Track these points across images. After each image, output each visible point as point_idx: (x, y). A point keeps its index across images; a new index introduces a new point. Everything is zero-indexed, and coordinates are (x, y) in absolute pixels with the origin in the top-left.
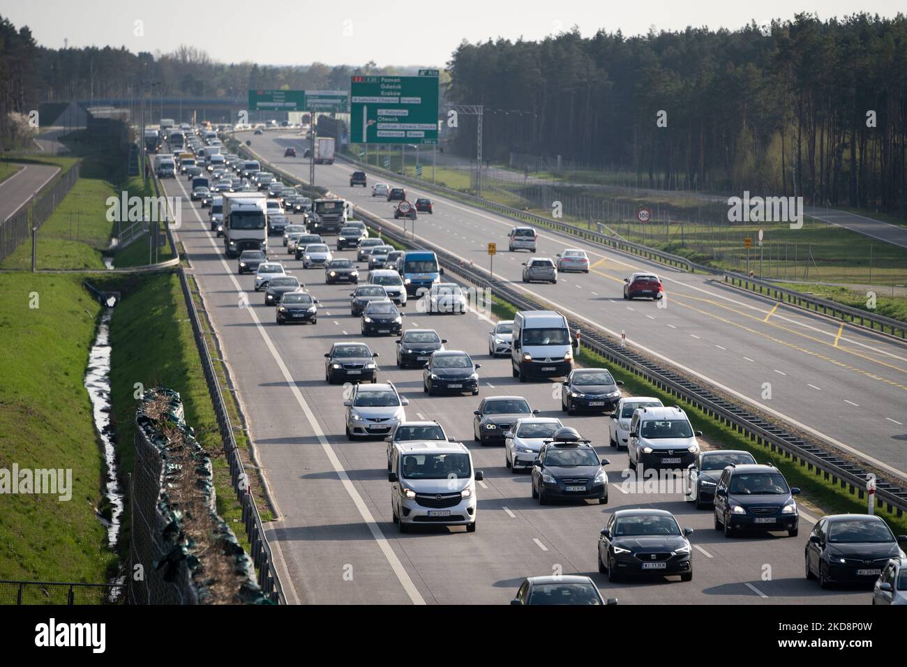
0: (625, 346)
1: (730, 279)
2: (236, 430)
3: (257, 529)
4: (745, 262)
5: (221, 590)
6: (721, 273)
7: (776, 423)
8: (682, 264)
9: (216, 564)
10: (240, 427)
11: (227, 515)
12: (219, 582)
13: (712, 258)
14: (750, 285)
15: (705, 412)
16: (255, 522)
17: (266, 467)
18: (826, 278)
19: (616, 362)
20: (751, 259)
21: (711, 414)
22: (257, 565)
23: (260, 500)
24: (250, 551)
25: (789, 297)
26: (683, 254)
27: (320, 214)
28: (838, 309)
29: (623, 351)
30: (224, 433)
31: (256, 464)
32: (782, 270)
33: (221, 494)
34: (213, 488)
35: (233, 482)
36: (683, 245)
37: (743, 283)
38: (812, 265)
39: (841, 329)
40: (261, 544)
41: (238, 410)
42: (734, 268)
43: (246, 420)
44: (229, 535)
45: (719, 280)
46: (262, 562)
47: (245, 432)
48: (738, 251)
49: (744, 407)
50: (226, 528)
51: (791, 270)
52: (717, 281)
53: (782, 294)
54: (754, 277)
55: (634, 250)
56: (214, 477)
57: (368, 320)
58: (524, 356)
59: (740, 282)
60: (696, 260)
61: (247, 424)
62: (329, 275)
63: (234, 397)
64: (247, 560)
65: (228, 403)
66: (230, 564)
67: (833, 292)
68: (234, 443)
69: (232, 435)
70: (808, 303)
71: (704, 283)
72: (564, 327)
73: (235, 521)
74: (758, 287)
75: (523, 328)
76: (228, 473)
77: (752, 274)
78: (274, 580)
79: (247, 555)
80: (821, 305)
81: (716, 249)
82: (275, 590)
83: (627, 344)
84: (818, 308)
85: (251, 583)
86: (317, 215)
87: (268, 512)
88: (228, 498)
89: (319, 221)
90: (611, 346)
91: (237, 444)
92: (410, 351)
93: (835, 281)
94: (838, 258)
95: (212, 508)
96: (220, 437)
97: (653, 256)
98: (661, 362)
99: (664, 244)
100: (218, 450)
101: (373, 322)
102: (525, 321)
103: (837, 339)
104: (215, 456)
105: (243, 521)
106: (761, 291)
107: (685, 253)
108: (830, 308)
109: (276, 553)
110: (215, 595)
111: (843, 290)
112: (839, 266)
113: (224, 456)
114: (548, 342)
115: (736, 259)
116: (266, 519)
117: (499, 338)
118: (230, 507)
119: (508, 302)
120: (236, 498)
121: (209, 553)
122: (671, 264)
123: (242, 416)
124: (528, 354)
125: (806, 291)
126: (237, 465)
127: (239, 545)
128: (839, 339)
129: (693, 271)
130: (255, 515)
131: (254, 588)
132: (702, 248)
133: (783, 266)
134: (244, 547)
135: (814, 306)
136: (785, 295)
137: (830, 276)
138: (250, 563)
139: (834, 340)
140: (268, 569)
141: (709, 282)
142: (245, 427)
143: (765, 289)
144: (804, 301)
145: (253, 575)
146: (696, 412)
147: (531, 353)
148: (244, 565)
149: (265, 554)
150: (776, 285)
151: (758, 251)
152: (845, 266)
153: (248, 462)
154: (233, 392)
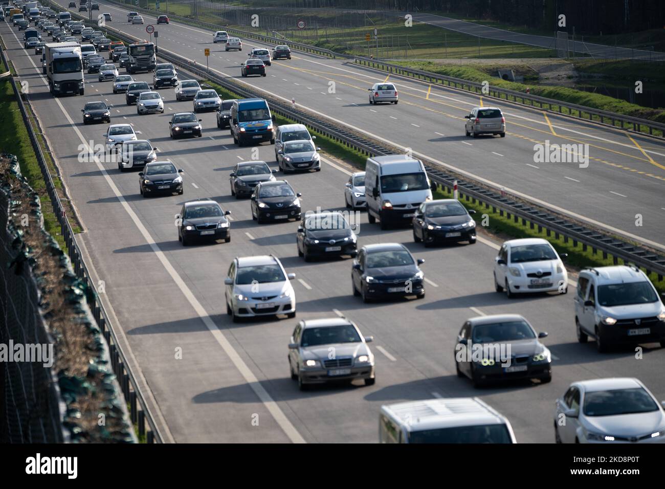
0: (295, 108)
1: (358, 61)
2: (53, 177)
3: (71, 239)
4: (367, 49)
5: (50, 278)
6: (353, 58)
7: (393, 150)
8: (327, 53)
9: (47, 262)
10: (56, 175)
11: (52, 231)
12: (50, 273)
13: (346, 49)
14: (371, 64)
15: (348, 146)
16: (69, 234)
17: (74, 199)
18: (418, 56)
19: (290, 118)
20: (371, 47)
21: (352, 147)
22: (72, 261)
23: (72, 220)
24: (68, 253)
25: (396, 69)
26: (328, 47)
27: (134, 56)
28: (427, 75)
29: (294, 111)
30: (46, 179)
31: (68, 198)
32: (390, 53)
33: (47, 218)
34: (42, 214)
35: (54, 210)
36: (327, 42)
37: (367, 63)
38: (410, 49)
39: (430, 88)
40: (74, 248)
41: (54, 164)
42: (361, 54)
43: (60, 171)
44: (54, 243)
45: (351, 62)
46: (75, 259)
47: (59, 178)
48: (361, 43)
49: (373, 141)
50: (52, 239)
51: (396, 53)
52: (350, 63)
53: (391, 69)
54: (374, 59)
55: (297, 47)
56: (42, 208)
57: (262, 205)
58: (384, 203)
59: (365, 62)
60: (336, 50)
61: (60, 173)
62: (173, 130)
63: (51, 156)
64: (66, 258)
65: (47, 160)
66: (55, 261)
67: (423, 65)
68: (53, 185)
69: (51, 180)
70: (408, 72)
71: (342, 65)
72: (421, 171)
73: (57, 234)
74: (376, 65)
75: (380, 175)
76: (51, 205)
77: (372, 57)
78: (84, 270)
79: (66, 255)
80: (416, 74)
81: (349, 43)
82: (85, 276)
83: (296, 106)
84: (415, 75)
85: (69, 273)
86: (132, 57)
87: (78, 227)
88: (51, 220)
89: (134, 62)
90: (286, 108)
91: (55, 186)
92: (317, 242)
93: (424, 58)
94: (426, 43)
95: (41, 227)
96: (44, 182)
97: (309, 50)
98: (318, 116)
99: (316, 42)
100: (43, 190)
101: (267, 207)
102: (381, 168)
103: (428, 95)
104: (42, 194)
105: (62, 234)
106: (378, 67)
107: (329, 46)
108: (423, 75)
109: (84, 253)
110: (47, 282)
111: (430, 63)
112: (426, 48)
113: (47, 194)
114: (406, 187)
115: (361, 48)
116: (76, 232)
117: (357, 191)
118: (53, 226)
119: (219, 85)
120: (56, 220)
121: (42, 255)
122: (320, 54)
123: (57, 168)
124: (388, 201)
125: (406, 65)
126: (55, 198)
127: (60, 249)
128: (429, 94)
129: (334, 58)
130: (70, 230)
131: (71, 276)
132: (339, 43)
133: (392, 51)
134: (64, 250)
135: (412, 74)
136: (394, 69)
137: (421, 55)
138: (68, 260)
139: (426, 95)
140: (80, 263)
141: (345, 64)
142: (59, 175)
143: (380, 66)
144: (406, 71)
145: (71, 268)
146: (342, 146)
147: (391, 200)
148: (64, 261)
149: (77, 253)
150: (387, 63)
151: (375, 42)
152: (430, 48)
153: (63, 197)
154: (50, 153)
